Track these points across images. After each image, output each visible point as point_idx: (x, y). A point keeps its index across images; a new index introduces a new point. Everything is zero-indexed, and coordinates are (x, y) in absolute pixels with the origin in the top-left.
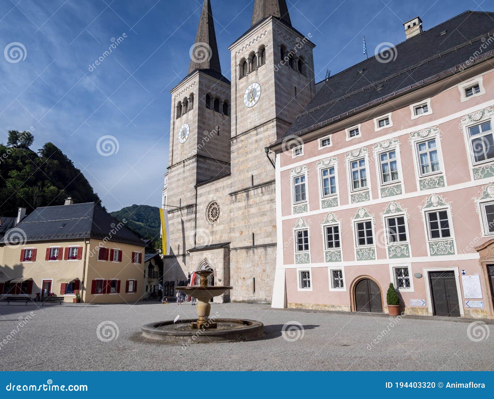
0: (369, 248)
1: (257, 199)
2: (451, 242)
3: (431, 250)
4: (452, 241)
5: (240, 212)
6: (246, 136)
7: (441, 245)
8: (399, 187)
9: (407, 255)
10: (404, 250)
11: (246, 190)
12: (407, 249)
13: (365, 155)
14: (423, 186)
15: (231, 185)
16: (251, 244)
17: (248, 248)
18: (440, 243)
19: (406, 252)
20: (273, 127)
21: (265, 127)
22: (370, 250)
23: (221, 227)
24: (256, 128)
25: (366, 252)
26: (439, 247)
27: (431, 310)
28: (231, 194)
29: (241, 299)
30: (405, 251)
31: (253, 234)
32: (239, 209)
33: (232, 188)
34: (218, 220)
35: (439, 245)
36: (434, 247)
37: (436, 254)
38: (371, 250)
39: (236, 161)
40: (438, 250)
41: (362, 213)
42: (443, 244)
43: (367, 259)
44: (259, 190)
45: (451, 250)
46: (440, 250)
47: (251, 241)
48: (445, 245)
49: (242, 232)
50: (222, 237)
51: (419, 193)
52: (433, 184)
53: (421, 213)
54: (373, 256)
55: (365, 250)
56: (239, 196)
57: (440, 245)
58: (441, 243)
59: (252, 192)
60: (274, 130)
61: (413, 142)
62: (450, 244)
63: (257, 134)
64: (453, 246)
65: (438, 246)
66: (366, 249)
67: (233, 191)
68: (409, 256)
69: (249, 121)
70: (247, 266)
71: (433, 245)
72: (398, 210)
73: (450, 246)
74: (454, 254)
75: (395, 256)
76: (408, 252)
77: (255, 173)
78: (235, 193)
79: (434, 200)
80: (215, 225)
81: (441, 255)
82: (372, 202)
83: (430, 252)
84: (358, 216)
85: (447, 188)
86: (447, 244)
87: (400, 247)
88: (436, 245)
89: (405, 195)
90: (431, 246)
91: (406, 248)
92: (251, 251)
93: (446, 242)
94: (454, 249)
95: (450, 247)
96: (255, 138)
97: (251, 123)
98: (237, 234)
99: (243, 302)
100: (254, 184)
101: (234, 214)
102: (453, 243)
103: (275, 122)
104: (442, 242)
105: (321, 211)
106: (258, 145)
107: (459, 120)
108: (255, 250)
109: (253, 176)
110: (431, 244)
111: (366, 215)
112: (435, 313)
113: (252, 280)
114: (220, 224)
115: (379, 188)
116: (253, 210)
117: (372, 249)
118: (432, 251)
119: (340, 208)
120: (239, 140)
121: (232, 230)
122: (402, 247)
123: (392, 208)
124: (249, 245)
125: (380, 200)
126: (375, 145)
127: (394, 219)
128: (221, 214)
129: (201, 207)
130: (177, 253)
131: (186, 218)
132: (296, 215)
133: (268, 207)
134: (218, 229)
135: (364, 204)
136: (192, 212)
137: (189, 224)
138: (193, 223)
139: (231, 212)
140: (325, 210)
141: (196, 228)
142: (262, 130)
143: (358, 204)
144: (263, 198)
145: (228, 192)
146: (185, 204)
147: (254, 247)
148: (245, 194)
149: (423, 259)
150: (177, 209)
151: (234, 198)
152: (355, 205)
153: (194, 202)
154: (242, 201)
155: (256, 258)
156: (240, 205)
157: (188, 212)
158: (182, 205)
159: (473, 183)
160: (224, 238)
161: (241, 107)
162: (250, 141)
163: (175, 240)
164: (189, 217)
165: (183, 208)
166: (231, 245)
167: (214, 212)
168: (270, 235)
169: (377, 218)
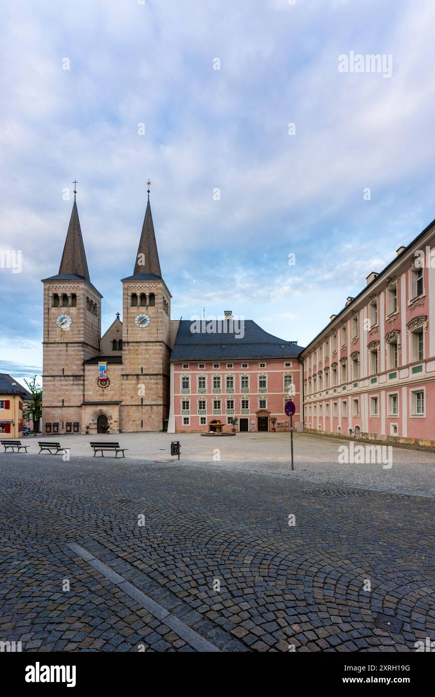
1: (146, 381)
4: (249, 410)
5: (131, 386)
6: (137, 344)
8: (233, 390)
10: (232, 412)
11: (137, 375)
12: (234, 411)
13: (221, 377)
14: (242, 392)
15: (122, 370)
16: (141, 404)
21: (154, 344)
23: (113, 392)
27: (239, 430)
28: (123, 375)
29: (131, 431)
31: (142, 399)
32: (131, 384)
33: (124, 372)
34: (109, 388)
37: (243, 413)
39: (128, 356)
41: (217, 398)
44: (148, 377)
47: (141, 402)
49: (132, 397)
50: (113, 397)
51: (240, 394)
52: (245, 392)
54: (220, 413)
56: (130, 377)
61: (240, 376)
67: (124, 374)
68: (234, 414)
70: (138, 414)
72: (232, 398)
74: (249, 414)
75: (229, 414)
77: (144, 367)
78: (127, 375)
79: (245, 397)
80: (105, 391)
81: (245, 414)
82: (222, 394)
83: (241, 413)
84: (215, 398)
85: (250, 394)
88: (244, 411)
89: (235, 394)
92: (140, 407)
94: (249, 412)
97: (140, 337)
98: (129, 398)
99: (133, 432)
100: (143, 373)
101: (125, 386)
104: (246, 410)
105: (197, 394)
107: (257, 373)
108: (144, 407)
109: (142, 368)
110: (242, 410)
111: (219, 398)
112: (241, 431)
113: (141, 422)
114: (111, 390)
115: (226, 389)
119: (207, 394)
120: (130, 344)
121: (122, 395)
123: (230, 397)
124: (139, 404)
125: (225, 394)
126: (226, 374)
128: (112, 385)
129: (90, 378)
130: (60, 404)
131: (71, 383)
132: (183, 395)
133: (155, 386)
134: (108, 392)
135: (218, 394)
136: (80, 380)
137: (76, 387)
138: (82, 387)
139: (122, 385)
140: (199, 394)
141: (84, 390)
142: (151, 344)
143: (216, 394)
144: (151, 381)
145: (119, 373)
146: (70, 373)
147: (142, 405)
148: (135, 377)
149: (239, 415)
150: (61, 376)
151: (125, 377)
152: (214, 394)
153: (82, 373)
154: (132, 381)
155: (144, 410)
156: (131, 382)
157: (73, 380)
158: (66, 373)
159: (258, 394)
160: (116, 399)
161: (131, 324)
162: (141, 348)
163: (58, 396)
164: (76, 383)
165: (68, 376)
166: (123, 403)
167: (104, 382)
168: (155, 400)
169: (223, 400)
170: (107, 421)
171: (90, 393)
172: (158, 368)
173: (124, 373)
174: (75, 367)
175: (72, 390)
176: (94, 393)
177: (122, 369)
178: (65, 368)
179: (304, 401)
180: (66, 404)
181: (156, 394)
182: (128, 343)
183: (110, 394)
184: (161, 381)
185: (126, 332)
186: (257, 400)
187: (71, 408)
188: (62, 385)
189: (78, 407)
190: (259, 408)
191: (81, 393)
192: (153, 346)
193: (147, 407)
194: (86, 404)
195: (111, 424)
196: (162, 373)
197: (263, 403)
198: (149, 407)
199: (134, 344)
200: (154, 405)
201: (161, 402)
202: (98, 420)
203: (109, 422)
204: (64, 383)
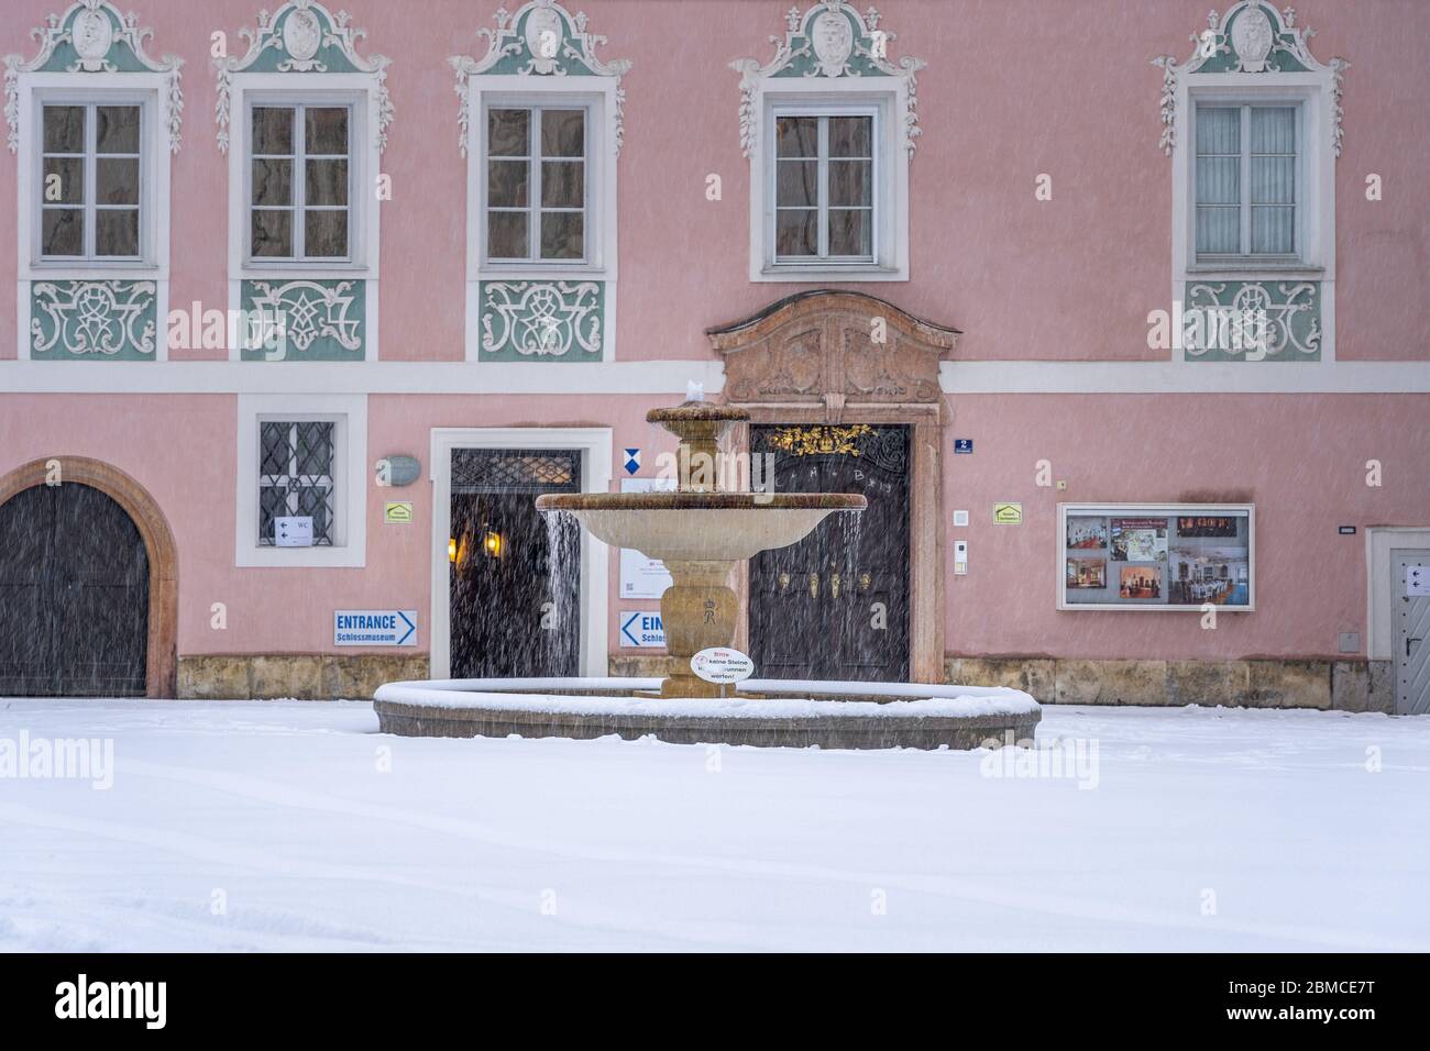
0: (123, 283)
2: (596, 290)
3: (488, 326)
4: (600, 284)
7: (543, 303)
9: (354, 344)
10: (335, 316)
12: (357, 310)
18: (536, 288)
19: (348, 327)
22: (121, 298)
25: (94, 303)
26: (528, 312)
30: (342, 321)
35: (531, 299)
36: (501, 309)
37: (507, 354)
38: (129, 293)
40: (521, 326)
41: (94, 39)
42: (549, 298)
43: (100, 356)
45: (586, 335)
46: (531, 328)
48: (563, 307)
53: (458, 101)
54: (138, 338)
55: (94, 292)
57: (537, 299)
58: (543, 293)
62: (586, 301)
64: (600, 313)
65: (522, 306)
66: (101, 287)
68: (359, 355)
71: (499, 299)
72: (332, 57)
73: (584, 311)
74: (597, 356)
76: (361, 332)
79: (541, 33)
81: (535, 357)
83: (481, 340)
86: (570, 298)
87: (313, 295)
88: (515, 298)
90: (489, 302)
91: (347, 301)
93: (567, 290)
94: (601, 331)
95: (586, 319)
102: (600, 297)
104: (550, 288)
110: (489, 289)
111: (122, 55)
117: (138, 289)
118: (489, 335)
122: (331, 297)
123: (296, 39)
127: (287, 115)
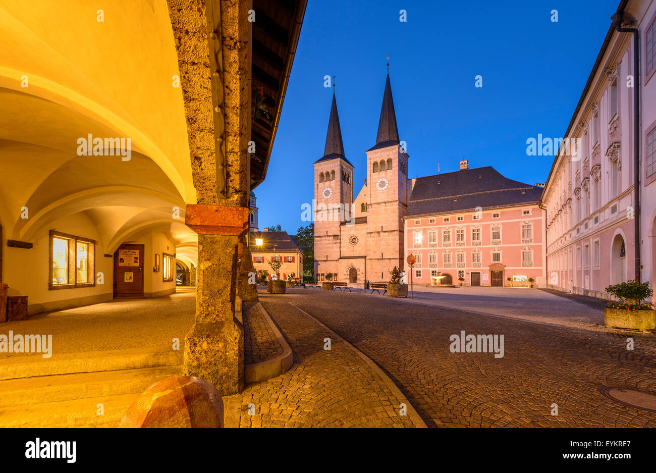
0: (449, 264)
1: (386, 238)
5: (374, 243)
6: (378, 205)
8: (464, 243)
9: (464, 267)
11: (379, 233)
13: (451, 230)
14: (473, 245)
17: (379, 259)
18: (476, 263)
20: (396, 205)
21: (392, 204)
23: (360, 248)
24: (385, 203)
27: (471, 284)
28: (368, 233)
29: (374, 281)
30: (463, 265)
31: (382, 253)
32: (373, 241)
34: (357, 245)
36: (474, 265)
37: (474, 267)
39: (371, 217)
41: (447, 251)
44: (387, 234)
46: (476, 265)
47: (381, 256)
48: (478, 264)
49: (375, 252)
50: (361, 253)
51: (471, 247)
52: (476, 245)
53: (470, 253)
56: (372, 235)
59: (382, 234)
60: (398, 206)
61: (471, 229)
63: (386, 206)
69: (380, 198)
70: (379, 267)
72: (462, 252)
74: (480, 267)
75: (459, 267)
77: (384, 225)
78: (371, 233)
79: (477, 250)
80: (355, 247)
81: (476, 267)
82: (452, 247)
83: (472, 266)
84: (445, 252)
85: (482, 246)
89: (465, 247)
92: (381, 261)
96: (384, 208)
97: (381, 199)
98: (372, 253)
100: (383, 230)
101: (369, 243)
102: (480, 264)
103: (398, 203)
105: (428, 248)
106: (386, 212)
107: (489, 224)
108: (384, 261)
109: (382, 226)
110: (473, 263)
111: (449, 252)
113: (381, 274)
115: (456, 243)
116: (382, 242)
119: (437, 248)
120: (373, 206)
121: (367, 250)
123: (460, 251)
125: (455, 247)
126: (456, 227)
128: (359, 242)
129: (345, 237)
130: (326, 259)
131: (332, 241)
132: (415, 249)
133: (392, 242)
134: (358, 249)
135: (448, 248)
136: (338, 239)
137: (335, 245)
138: (339, 245)
139: (367, 241)
140: (430, 248)
141: (340, 247)
142: (389, 204)
143: (446, 248)
144: (389, 238)
145: (365, 232)
146: (331, 234)
147: (382, 259)
148: (377, 234)
149: (470, 268)
150: (325, 236)
151: (369, 235)
152: (444, 248)
153: (339, 234)
154: (375, 237)
155: (384, 264)
156: (374, 239)
157: (334, 239)
158: (329, 234)
159: (491, 246)
160: (363, 254)
161: (374, 189)
162: (381, 209)
163: (324, 252)
164: (335, 241)
165: (330, 236)
166: (367, 258)
167: (354, 240)
168: (393, 254)
169: (454, 253)
170: (356, 273)
171: (345, 249)
172: (395, 226)
173: (368, 231)
174: (334, 229)
175: (333, 248)
176: (347, 250)
177: (367, 228)
178: (328, 230)
179: (547, 253)
180: (329, 259)
181: (394, 249)
182: (371, 205)
183: (359, 250)
184: (397, 237)
185: (370, 196)
186: (490, 252)
187: (332, 262)
188: (326, 244)
189: (337, 260)
190: (492, 262)
191: (338, 250)
192: (390, 206)
193: (386, 261)
194: (341, 258)
195: (359, 275)
196: (398, 229)
197: (497, 257)
198: (388, 260)
199: (376, 206)
200: (392, 259)
201: (397, 256)
202: (350, 272)
203: (358, 273)
204: (328, 242)
